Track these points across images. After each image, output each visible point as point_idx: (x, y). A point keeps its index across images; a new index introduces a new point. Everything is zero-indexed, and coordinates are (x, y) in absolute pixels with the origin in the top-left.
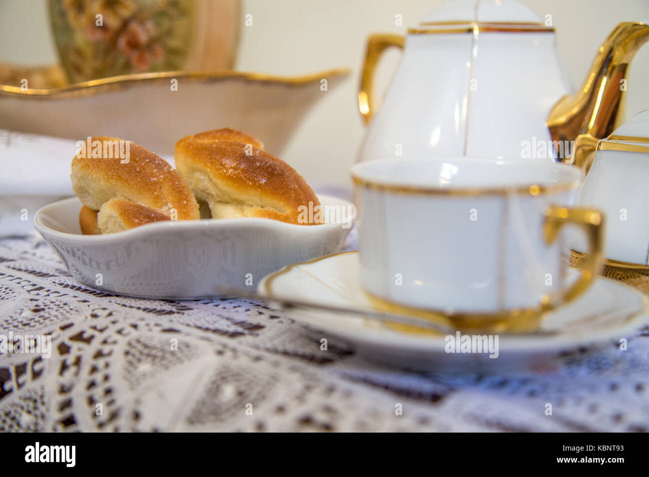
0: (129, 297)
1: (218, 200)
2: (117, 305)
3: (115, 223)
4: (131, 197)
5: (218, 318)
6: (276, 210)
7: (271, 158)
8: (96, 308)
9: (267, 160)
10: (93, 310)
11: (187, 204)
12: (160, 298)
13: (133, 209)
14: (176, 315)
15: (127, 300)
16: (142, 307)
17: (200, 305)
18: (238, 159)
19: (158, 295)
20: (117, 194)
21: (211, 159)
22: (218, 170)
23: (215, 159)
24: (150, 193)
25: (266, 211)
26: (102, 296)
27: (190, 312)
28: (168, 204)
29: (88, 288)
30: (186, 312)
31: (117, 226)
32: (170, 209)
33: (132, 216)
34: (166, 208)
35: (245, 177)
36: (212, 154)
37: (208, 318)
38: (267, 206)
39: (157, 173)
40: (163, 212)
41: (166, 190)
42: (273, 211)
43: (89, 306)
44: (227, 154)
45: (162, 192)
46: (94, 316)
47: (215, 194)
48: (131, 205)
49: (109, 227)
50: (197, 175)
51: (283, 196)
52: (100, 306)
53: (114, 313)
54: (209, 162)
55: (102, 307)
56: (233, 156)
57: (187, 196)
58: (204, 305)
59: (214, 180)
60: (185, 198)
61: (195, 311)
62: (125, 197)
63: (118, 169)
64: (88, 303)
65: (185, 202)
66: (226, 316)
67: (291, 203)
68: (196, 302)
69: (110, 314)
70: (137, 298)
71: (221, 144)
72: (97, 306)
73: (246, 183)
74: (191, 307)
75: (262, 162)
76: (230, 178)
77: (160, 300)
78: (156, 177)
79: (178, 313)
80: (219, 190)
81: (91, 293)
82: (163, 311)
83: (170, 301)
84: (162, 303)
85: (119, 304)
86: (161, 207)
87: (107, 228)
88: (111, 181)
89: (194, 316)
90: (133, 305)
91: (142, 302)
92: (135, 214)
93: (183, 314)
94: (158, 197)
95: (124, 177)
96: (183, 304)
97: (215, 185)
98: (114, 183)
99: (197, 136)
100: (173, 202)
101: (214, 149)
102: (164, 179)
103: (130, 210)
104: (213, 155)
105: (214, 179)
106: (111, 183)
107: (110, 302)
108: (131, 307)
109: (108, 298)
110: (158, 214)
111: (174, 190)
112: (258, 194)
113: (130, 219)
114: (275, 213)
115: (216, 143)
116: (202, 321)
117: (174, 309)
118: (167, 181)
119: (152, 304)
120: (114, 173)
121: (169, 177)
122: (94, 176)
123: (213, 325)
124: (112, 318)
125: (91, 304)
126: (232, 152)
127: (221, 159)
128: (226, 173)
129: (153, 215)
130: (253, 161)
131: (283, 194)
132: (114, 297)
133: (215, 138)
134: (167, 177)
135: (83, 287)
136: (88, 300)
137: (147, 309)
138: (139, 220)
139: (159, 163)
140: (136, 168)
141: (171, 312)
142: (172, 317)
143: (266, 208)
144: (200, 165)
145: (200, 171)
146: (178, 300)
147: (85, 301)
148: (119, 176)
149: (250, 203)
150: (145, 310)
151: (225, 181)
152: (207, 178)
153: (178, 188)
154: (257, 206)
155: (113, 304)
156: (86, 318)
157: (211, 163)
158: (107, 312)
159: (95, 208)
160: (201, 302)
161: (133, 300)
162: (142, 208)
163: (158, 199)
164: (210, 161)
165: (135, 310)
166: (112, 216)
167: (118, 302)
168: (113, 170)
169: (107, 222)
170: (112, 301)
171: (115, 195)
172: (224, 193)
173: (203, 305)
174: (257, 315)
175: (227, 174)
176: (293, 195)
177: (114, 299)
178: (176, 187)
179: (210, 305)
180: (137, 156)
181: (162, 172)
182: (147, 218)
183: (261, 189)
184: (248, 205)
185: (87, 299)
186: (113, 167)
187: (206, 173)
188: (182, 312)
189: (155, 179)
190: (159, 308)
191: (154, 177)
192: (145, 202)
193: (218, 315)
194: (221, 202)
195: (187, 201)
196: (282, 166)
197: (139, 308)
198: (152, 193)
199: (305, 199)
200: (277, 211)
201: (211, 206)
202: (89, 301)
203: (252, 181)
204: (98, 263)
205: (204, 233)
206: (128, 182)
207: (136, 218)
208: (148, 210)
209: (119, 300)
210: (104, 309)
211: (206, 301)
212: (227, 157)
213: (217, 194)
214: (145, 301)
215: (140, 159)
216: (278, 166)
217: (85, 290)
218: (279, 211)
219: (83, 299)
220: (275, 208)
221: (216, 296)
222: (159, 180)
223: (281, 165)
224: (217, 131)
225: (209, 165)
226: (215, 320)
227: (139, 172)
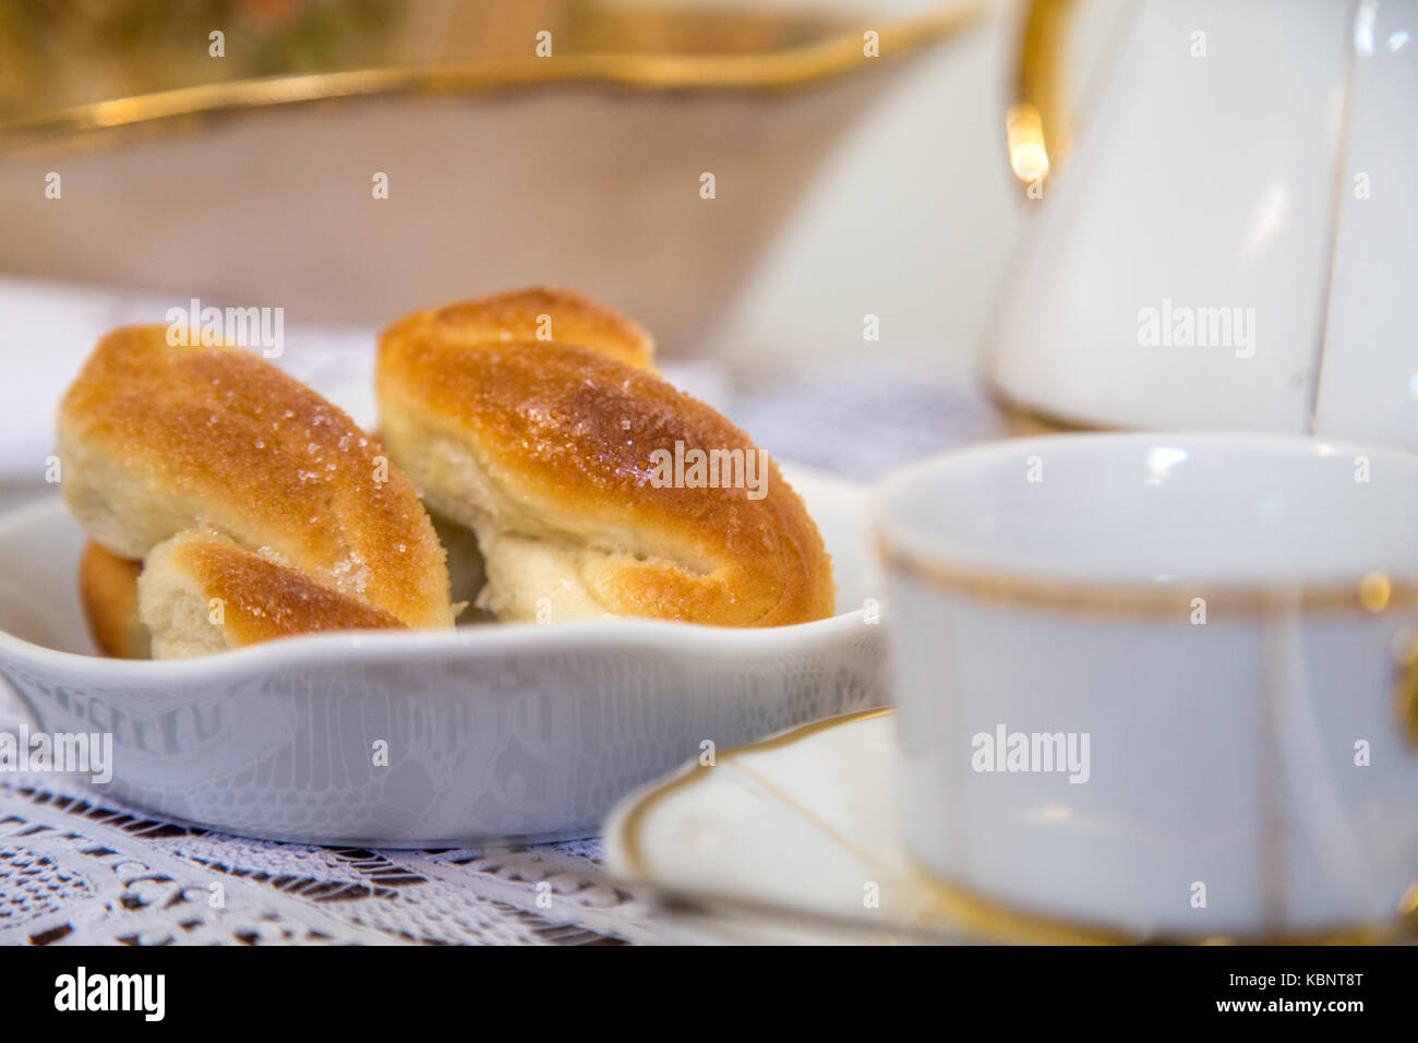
0: (234, 837)
1: (506, 528)
2: (197, 864)
3: (192, 612)
4: (240, 531)
5: (495, 912)
6: (681, 566)
7: (668, 401)
8: (138, 875)
9: (656, 410)
10: (128, 885)
11: (408, 555)
12: (328, 843)
13: (246, 574)
14: (372, 901)
15: (227, 845)
16: (274, 872)
17: (445, 867)
18: (567, 408)
19: (320, 833)
20: (198, 519)
21: (483, 402)
22: (507, 440)
23: (496, 405)
24: (297, 517)
25: (650, 573)
26: (152, 835)
27: (414, 890)
28: (353, 554)
29: (110, 805)
30: (401, 890)
31: (198, 623)
32: (355, 569)
33: (244, 599)
34: (346, 567)
35: (587, 464)
36: (487, 387)
37: (464, 915)
38: (654, 554)
39: (317, 454)
40: (336, 579)
41: (345, 511)
42: (671, 571)
43: (114, 868)
44: (533, 388)
45: (333, 515)
46: (133, 903)
47: (495, 512)
48: (238, 560)
49: (175, 623)
50: (442, 448)
51: (702, 524)
52: (147, 868)
53: (189, 894)
54: (478, 414)
55: (153, 872)
56: (550, 397)
57: (409, 530)
58: (458, 868)
59: (495, 471)
60: (403, 532)
61: (429, 887)
62: (222, 531)
63: (201, 444)
64: (108, 860)
65: (403, 549)
66: (521, 907)
67: (729, 545)
68: (436, 856)
69: (179, 898)
70: (257, 840)
71: (516, 353)
72: (140, 871)
73: (590, 482)
74: (418, 874)
75: (639, 415)
76: (541, 467)
77: (325, 847)
78: (314, 467)
79: (379, 893)
80: (510, 500)
81: (120, 821)
82: (337, 884)
83: (356, 852)
84: (332, 858)
85: (204, 862)
86: (331, 563)
87: (168, 626)
88: (178, 479)
89: (425, 904)
90: (245, 865)
91: (272, 854)
92: (253, 592)
93: (393, 896)
94: (320, 531)
95: (217, 467)
96: (396, 862)
97: (496, 484)
98: (187, 486)
99: (446, 316)
100: (367, 548)
101: (494, 370)
102: (340, 474)
103: (236, 576)
104: (489, 392)
105: (492, 467)
106: (180, 486)
107: (178, 854)
108: (239, 873)
109: (172, 843)
110: (322, 590)
111: (369, 508)
112: (625, 517)
113: (237, 606)
114: (677, 580)
115: (498, 346)
116: (448, 920)
117: (366, 881)
118: (347, 480)
119: (302, 863)
120: (188, 457)
121: (356, 469)
122: (128, 464)
123: (477, 933)
124: (183, 912)
125: (122, 863)
126: (549, 381)
127: (514, 406)
128: (530, 452)
129: (305, 597)
130: (611, 413)
131: (704, 517)
132: (190, 838)
133: (499, 323)
134: (348, 468)
135: (96, 802)
136: (111, 848)
137: (288, 879)
138: (263, 609)
139: (323, 424)
140: (254, 438)
141: (357, 892)
142: (361, 906)
143: (652, 562)
144: (453, 422)
145: (451, 437)
146: (381, 850)
147: (102, 852)
148: (203, 467)
149: (603, 542)
150: (280, 882)
151: (525, 476)
152: (470, 461)
153: (382, 502)
154: (625, 552)
155: (187, 860)
156: (109, 908)
157: (483, 416)
158: (170, 890)
159: (131, 552)
160: (449, 855)
161: (246, 849)
162: (272, 570)
163: (321, 539)
164: (480, 409)
165: (250, 883)
166: (180, 593)
167: (201, 856)
168: (183, 447)
169: (167, 609)
170: (183, 851)
171: (190, 522)
172: (523, 510)
173: (453, 866)
174: (610, 905)
175: (531, 456)
176: (734, 521)
177: (187, 844)
178: (376, 501)
179: (473, 868)
180: (256, 400)
181: (333, 453)
182: (288, 605)
183: (637, 503)
184: (597, 549)
185: (106, 845)
186: (185, 437)
187: (467, 447)
188: (391, 889)
189: (312, 476)
190: (322, 877)
191: (308, 469)
192: (280, 549)
193: (495, 903)
194: (514, 534)
195: (411, 543)
196: (703, 425)
197: (263, 877)
198: (304, 522)
199: (773, 533)
200: (685, 570)
201: (485, 544)
202: (113, 852)
203: (609, 476)
204: (139, 728)
205: (458, 667)
206: (229, 485)
207: (256, 603)
208: (294, 580)
209: (202, 846)
210: (160, 879)
211: (464, 854)
212: (532, 400)
213: (501, 513)
214: (282, 851)
215: (267, 409)
216: (690, 428)
217: (100, 813)
218: (691, 569)
219: (95, 845)
220: (680, 561)
221: (493, 838)
222: (323, 479)
223: (699, 421)
224: (509, 300)
225: (479, 424)
226: (486, 919)
227: (265, 453)
